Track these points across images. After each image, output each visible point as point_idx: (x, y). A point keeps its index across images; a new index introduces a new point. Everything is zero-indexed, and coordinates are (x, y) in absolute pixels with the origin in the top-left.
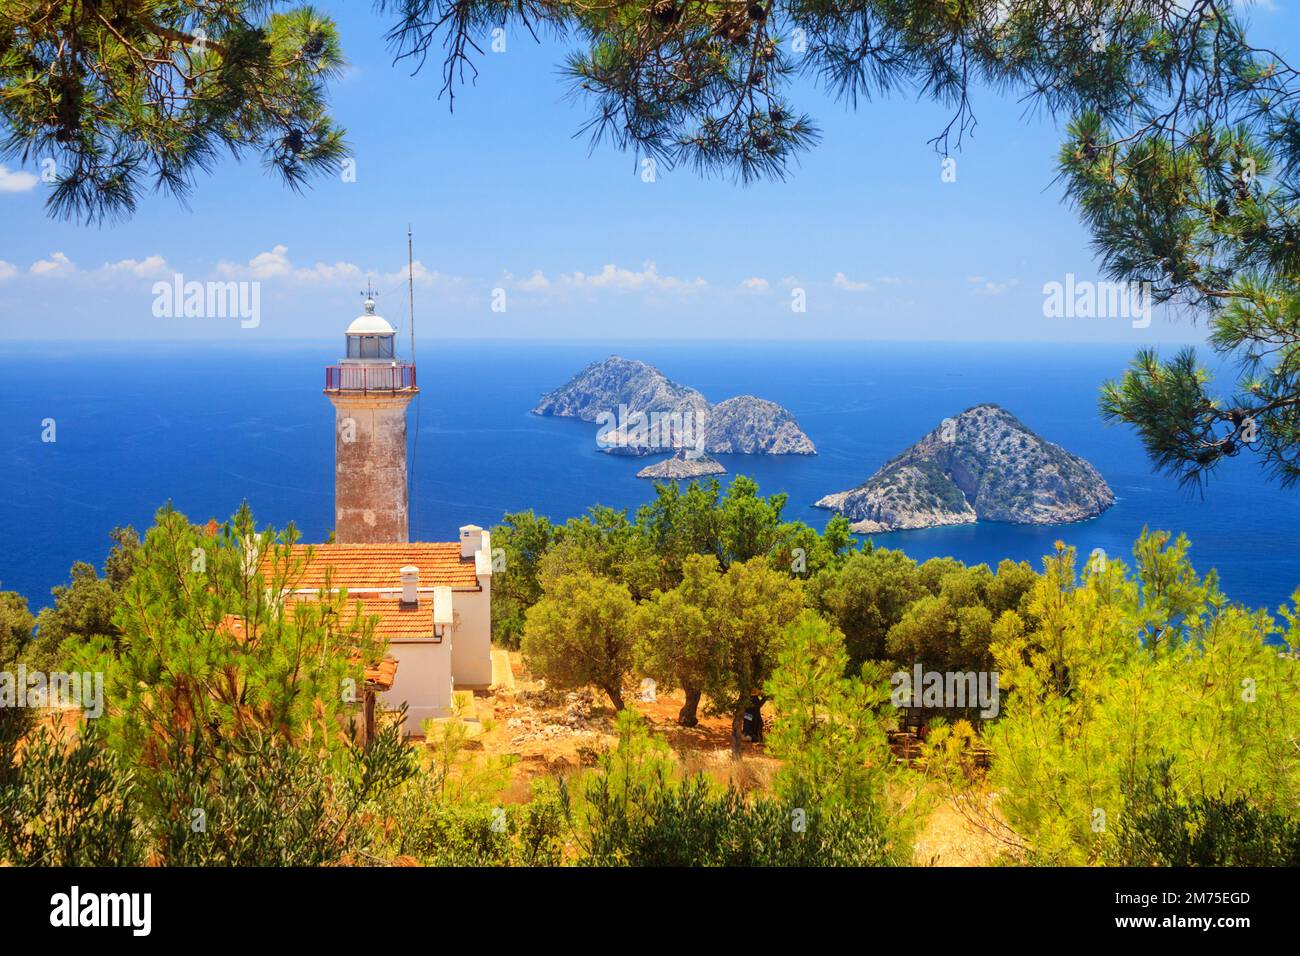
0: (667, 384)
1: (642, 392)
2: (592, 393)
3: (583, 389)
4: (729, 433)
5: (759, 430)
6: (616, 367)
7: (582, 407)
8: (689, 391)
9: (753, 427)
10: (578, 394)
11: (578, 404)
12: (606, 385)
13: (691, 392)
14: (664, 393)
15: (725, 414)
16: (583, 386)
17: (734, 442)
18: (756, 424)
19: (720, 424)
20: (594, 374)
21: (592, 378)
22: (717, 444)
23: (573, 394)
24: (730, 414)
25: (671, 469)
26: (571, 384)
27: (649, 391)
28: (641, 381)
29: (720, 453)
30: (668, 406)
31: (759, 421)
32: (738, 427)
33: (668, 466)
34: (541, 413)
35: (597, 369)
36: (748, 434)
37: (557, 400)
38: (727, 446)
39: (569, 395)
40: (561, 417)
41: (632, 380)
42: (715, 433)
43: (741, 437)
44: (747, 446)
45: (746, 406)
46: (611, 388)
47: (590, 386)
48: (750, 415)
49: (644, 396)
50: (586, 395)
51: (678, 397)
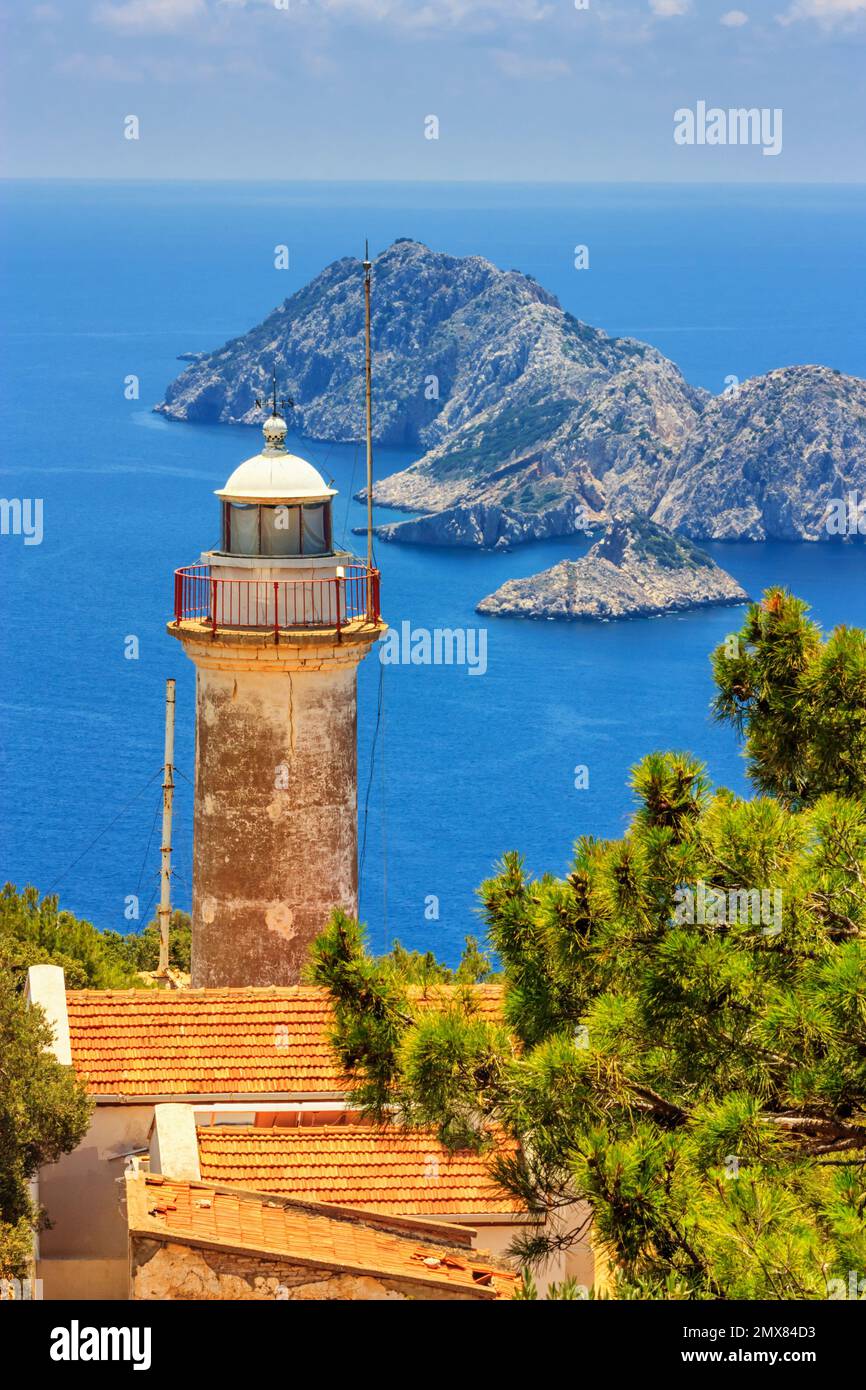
0: (566, 330)
1: (488, 353)
2: (338, 356)
3: (311, 342)
4: (756, 477)
5: (847, 471)
6: (411, 275)
7: (306, 398)
8: (631, 350)
9: (826, 461)
10: (296, 358)
11: (294, 388)
12: (379, 331)
13: (641, 352)
14: (557, 358)
15: (744, 422)
16: (309, 331)
17: (769, 507)
18: (837, 453)
19: (727, 452)
20: (342, 298)
21: (338, 310)
22: (716, 512)
23: (280, 357)
24: (758, 420)
25: (581, 590)
26: (274, 325)
27: (510, 349)
28: (486, 318)
29: (729, 541)
30: (570, 393)
31: (847, 443)
32: (783, 460)
33: (572, 578)
34: (181, 413)
35: (353, 279)
36: (812, 482)
37: (229, 375)
38: (747, 519)
39: (267, 361)
40: (243, 425)
41: (459, 315)
42: (712, 478)
43: (793, 492)
44: (809, 518)
45: (807, 398)
46: (393, 339)
47: (332, 334)
48: (821, 426)
49: (496, 365)
50: (320, 361)
51: (598, 368)
